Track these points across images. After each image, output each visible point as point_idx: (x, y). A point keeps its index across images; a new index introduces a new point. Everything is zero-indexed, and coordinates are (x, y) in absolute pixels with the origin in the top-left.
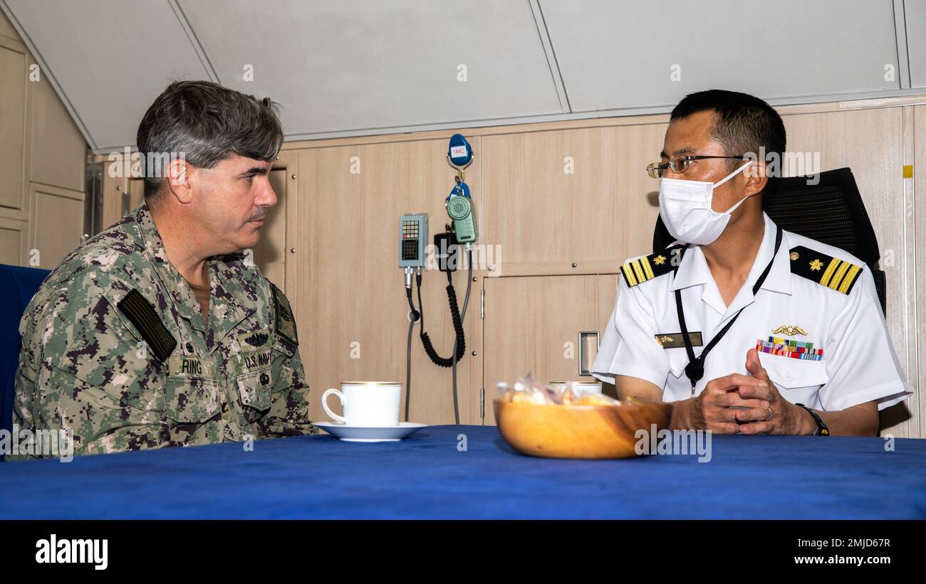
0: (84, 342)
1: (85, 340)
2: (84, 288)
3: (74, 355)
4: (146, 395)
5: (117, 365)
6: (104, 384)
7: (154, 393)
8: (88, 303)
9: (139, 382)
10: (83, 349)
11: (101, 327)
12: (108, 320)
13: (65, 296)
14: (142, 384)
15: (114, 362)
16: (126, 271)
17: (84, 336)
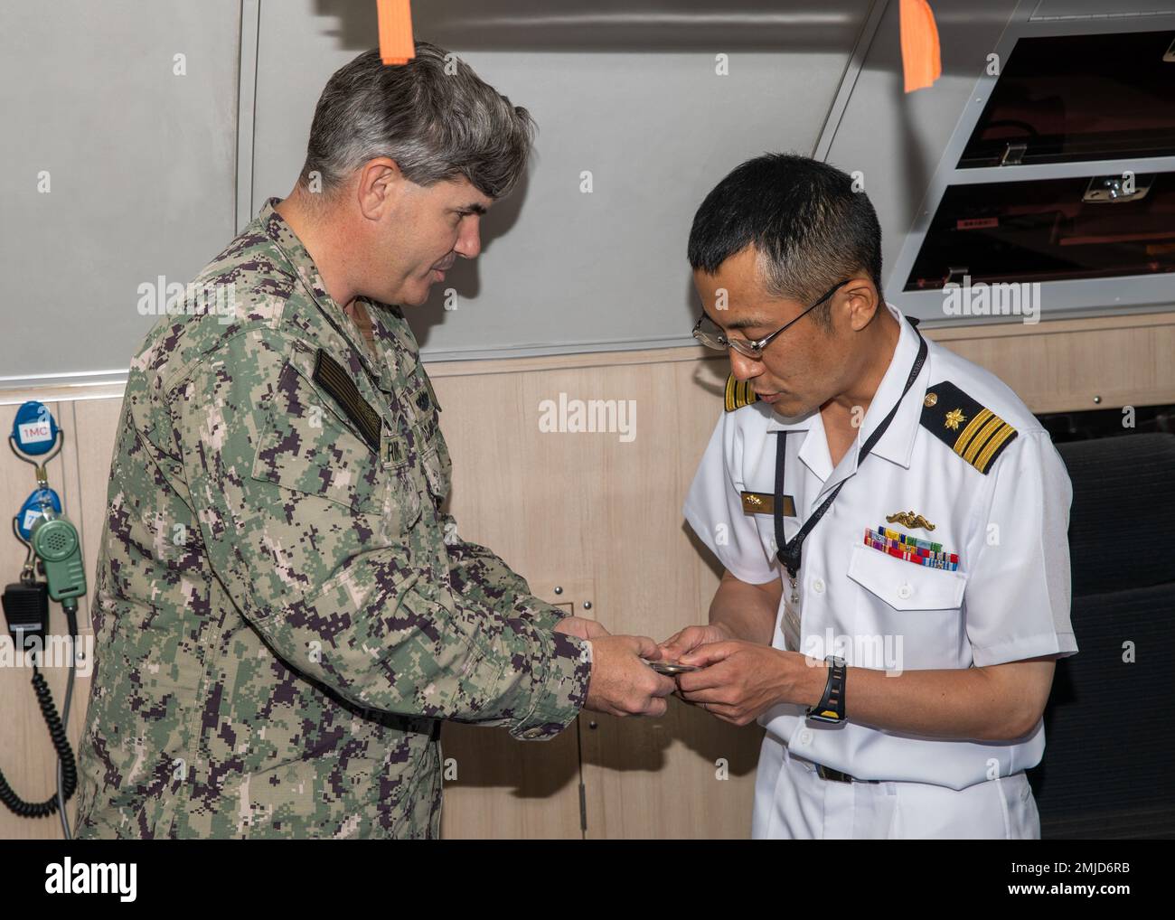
0: (277, 435)
1: (276, 432)
2: (250, 356)
3: (268, 455)
4: (378, 493)
5: (332, 458)
6: (324, 489)
7: (386, 487)
8: (263, 377)
9: (365, 477)
10: (280, 445)
11: (295, 408)
12: (302, 397)
13: (224, 374)
14: (370, 478)
15: (328, 455)
16: (298, 324)
17: (275, 426)
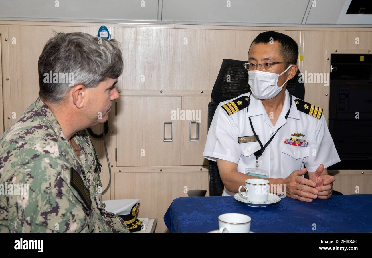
2: (43, 169)
3: (45, 214)
8: (48, 179)
9: (82, 226)
11: (60, 194)
12: (64, 191)
13: (31, 175)
15: (69, 216)
16: (63, 155)
17: (50, 201)
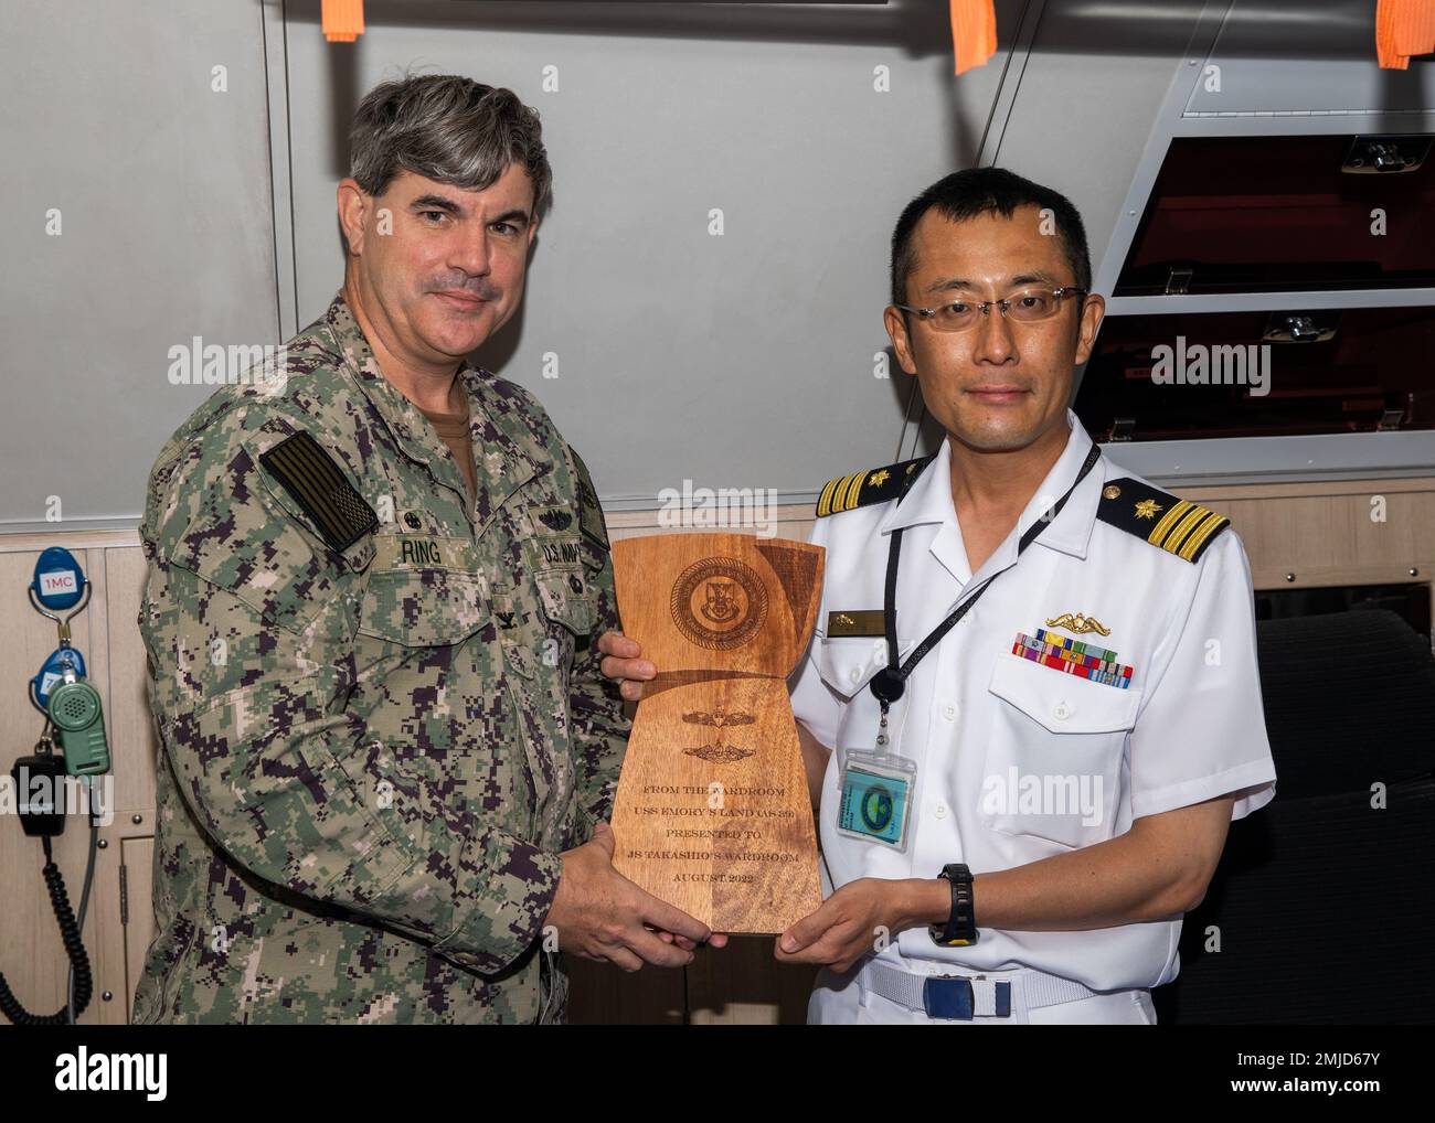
0: (214, 519)
1: (215, 516)
2: (225, 434)
3: (195, 540)
4: (306, 608)
5: (261, 556)
6: (237, 585)
8: (227, 456)
9: (295, 586)
10: (211, 530)
11: (241, 493)
12: (251, 481)
13: (199, 451)
14: (302, 589)
15: (257, 550)
16: (297, 402)
17: (214, 509)
